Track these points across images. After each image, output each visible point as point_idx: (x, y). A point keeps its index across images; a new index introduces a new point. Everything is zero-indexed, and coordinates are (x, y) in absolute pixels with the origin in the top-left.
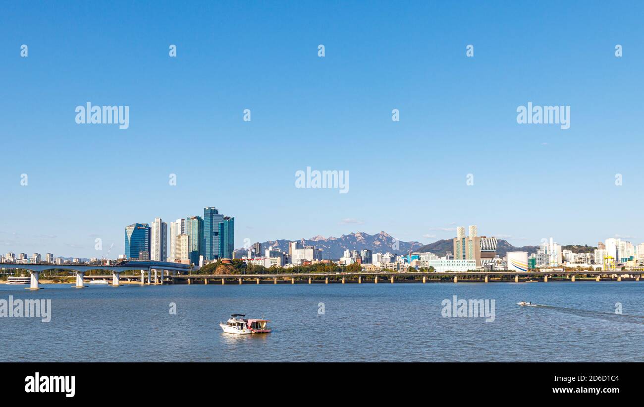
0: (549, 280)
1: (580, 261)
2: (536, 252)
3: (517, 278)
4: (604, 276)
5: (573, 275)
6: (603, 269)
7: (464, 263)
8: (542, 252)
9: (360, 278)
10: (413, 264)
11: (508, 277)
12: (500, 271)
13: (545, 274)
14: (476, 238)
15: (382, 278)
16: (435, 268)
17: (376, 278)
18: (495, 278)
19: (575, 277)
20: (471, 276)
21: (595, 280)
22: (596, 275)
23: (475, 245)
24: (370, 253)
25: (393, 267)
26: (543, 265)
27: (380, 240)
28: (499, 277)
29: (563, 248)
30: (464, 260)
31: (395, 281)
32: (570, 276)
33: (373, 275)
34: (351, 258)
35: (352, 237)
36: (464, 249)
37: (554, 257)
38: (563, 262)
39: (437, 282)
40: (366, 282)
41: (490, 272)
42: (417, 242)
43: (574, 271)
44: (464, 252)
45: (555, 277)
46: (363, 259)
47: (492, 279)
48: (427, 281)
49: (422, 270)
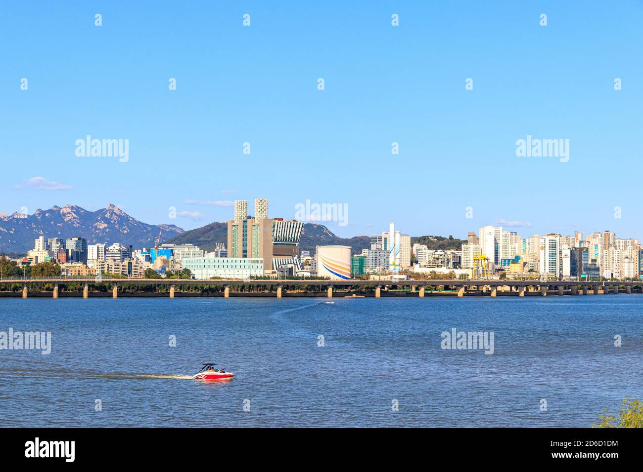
0: (383, 294)
1: (434, 263)
2: (369, 248)
3: (330, 291)
4: (472, 288)
5: (421, 286)
6: (470, 277)
7: (242, 264)
8: (379, 246)
9: (56, 288)
10: (157, 264)
11: (317, 288)
12: (303, 278)
13: (376, 284)
14: (266, 221)
15: (97, 288)
16: (193, 272)
17: (86, 288)
18: (294, 289)
19: (426, 290)
20: (253, 287)
21: (456, 295)
22: (459, 285)
23: (264, 233)
24: (83, 244)
25: (121, 270)
26: (378, 269)
27: (107, 221)
28: (302, 289)
29: (414, 240)
30: (245, 259)
31: (121, 294)
32: (417, 289)
33: (82, 283)
34: (47, 252)
35: (55, 214)
36: (245, 240)
37: (395, 255)
38: (412, 265)
39: (195, 296)
40: (67, 296)
41: (286, 281)
42: (174, 226)
43: (424, 280)
44: (245, 245)
45: (391, 290)
46: (70, 254)
47: (289, 292)
48: (177, 295)
49: (169, 275)
